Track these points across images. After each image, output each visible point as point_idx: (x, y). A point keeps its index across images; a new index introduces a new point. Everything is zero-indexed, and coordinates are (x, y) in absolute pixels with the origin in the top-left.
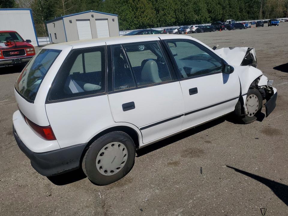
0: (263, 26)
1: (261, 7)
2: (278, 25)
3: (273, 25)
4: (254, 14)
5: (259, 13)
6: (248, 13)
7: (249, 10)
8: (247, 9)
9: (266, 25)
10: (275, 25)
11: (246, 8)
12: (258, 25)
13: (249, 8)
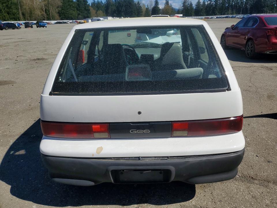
0: (32, 27)
1: (19, 9)
2: (46, 27)
3: (41, 26)
4: (14, 15)
5: (18, 14)
6: (8, 14)
7: (8, 10)
8: (6, 9)
9: (35, 26)
10: (43, 26)
11: (4, 9)
12: (27, 26)
13: (7, 9)
